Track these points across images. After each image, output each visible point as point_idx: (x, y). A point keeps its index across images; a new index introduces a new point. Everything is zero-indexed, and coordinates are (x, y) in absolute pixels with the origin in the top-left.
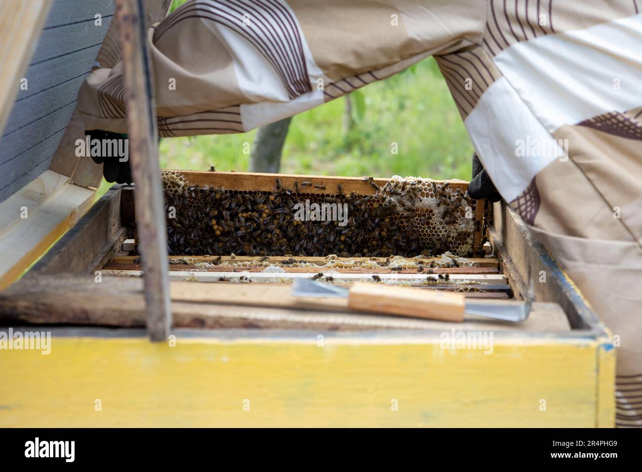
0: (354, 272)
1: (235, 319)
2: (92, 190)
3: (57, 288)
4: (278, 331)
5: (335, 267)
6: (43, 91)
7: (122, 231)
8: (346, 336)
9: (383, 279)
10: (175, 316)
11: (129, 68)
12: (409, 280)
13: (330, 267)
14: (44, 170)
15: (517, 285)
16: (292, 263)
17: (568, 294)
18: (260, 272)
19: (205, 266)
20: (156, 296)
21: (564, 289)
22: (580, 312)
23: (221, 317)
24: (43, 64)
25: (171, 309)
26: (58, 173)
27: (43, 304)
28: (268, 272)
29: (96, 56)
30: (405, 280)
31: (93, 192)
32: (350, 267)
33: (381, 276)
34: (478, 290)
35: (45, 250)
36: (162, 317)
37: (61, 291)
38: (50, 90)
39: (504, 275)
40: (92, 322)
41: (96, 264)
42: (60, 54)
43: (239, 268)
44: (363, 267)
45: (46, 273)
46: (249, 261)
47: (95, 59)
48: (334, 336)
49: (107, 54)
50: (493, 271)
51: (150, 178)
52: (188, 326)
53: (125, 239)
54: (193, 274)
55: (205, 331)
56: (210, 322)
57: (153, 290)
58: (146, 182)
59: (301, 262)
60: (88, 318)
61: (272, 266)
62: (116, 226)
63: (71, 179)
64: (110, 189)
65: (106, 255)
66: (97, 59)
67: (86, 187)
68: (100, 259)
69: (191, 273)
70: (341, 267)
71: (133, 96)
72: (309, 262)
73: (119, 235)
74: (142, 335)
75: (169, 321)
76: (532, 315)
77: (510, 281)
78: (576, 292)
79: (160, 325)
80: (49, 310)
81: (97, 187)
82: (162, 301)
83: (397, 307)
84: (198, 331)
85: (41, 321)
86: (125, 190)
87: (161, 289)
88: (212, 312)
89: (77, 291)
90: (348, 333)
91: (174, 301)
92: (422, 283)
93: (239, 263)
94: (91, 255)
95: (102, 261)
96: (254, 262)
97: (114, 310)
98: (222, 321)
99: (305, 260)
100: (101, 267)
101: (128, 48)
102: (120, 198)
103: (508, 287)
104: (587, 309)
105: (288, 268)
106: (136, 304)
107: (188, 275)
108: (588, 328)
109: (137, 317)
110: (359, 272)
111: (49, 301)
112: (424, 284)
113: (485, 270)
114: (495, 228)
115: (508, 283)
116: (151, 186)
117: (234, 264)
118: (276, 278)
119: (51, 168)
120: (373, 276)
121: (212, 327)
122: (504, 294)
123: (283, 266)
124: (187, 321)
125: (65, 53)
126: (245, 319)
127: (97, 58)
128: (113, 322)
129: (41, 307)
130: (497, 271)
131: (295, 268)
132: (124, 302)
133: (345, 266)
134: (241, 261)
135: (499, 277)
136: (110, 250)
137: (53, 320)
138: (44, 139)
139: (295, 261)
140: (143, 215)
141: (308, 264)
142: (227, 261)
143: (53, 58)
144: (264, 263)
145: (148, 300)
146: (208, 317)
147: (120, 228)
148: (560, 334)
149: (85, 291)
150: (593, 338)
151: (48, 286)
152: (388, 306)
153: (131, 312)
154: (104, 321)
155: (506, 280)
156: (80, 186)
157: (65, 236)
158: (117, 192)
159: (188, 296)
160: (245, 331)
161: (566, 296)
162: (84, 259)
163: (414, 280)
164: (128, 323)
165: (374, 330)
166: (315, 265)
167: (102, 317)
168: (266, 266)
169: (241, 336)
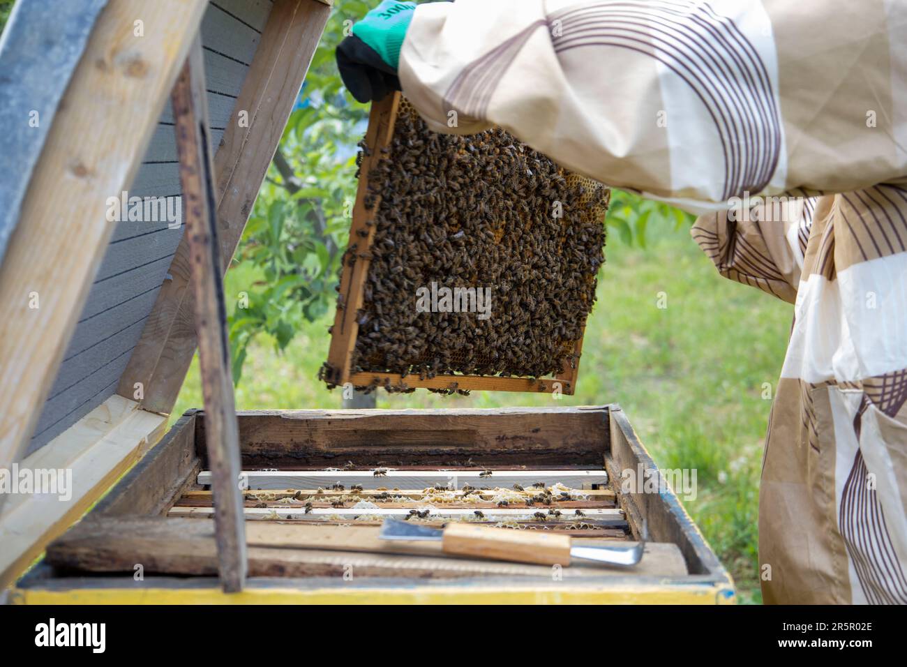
0: (455, 507)
1: (318, 565)
2: (164, 416)
3: (121, 532)
4: (366, 578)
5: (433, 502)
6: (109, 309)
7: (196, 462)
8: (440, 584)
9: (487, 516)
10: (251, 562)
11: (200, 292)
12: (515, 516)
13: (428, 502)
14: (110, 395)
15: (635, 521)
16: (385, 497)
17: (686, 533)
18: (349, 508)
19: (288, 502)
20: (230, 543)
21: (683, 528)
22: (699, 554)
23: (302, 564)
24: (109, 280)
25: (246, 555)
26: (125, 397)
27: (105, 551)
28: (358, 508)
29: (168, 268)
30: (510, 515)
31: (164, 419)
32: (450, 502)
33: (484, 511)
34: (591, 527)
35: (108, 488)
36: (236, 565)
37: (125, 536)
38: (116, 308)
39: (621, 510)
40: (160, 570)
41: (167, 501)
42: (128, 269)
43: (326, 503)
44: (465, 502)
45: (108, 515)
46: (338, 495)
47: (167, 270)
48: (426, 584)
49: (181, 265)
50: (609, 504)
51: (222, 413)
52: (266, 574)
53: (200, 471)
54: (275, 512)
55: (285, 579)
56: (289, 569)
57: (226, 535)
58: (219, 416)
59: (395, 496)
60: (155, 566)
61: (363, 501)
62: (190, 457)
63: (140, 404)
64: (184, 415)
65: (179, 491)
66: (169, 272)
67: (157, 413)
68: (171, 495)
69: (273, 509)
70: (440, 502)
71: (204, 323)
72: (404, 496)
73: (193, 467)
74: (214, 585)
75: (244, 568)
76: (645, 557)
77: (628, 516)
78: (696, 531)
79: (234, 574)
80: (113, 557)
81: (169, 412)
82: (236, 548)
83: (496, 550)
84: (276, 579)
85: (103, 569)
86: (200, 416)
87: (235, 535)
88: (293, 558)
89: (143, 535)
90: (443, 580)
91: (250, 546)
92: (530, 519)
93: (327, 498)
94: (162, 491)
95: (173, 497)
96: (343, 496)
97: (184, 557)
98: (303, 568)
99: (400, 494)
100: (173, 504)
101: (198, 271)
102: (194, 426)
103: (625, 523)
104: (707, 549)
105: (381, 504)
106: (208, 550)
107: (269, 512)
108: (707, 572)
109: (209, 565)
110: (460, 507)
111: (111, 548)
112: (532, 520)
113: (600, 503)
114: (611, 455)
115: (625, 518)
116: (224, 421)
117: (322, 499)
118: (367, 515)
119: (117, 392)
120: (475, 512)
121: (292, 576)
122: (621, 532)
123: (375, 501)
124: (265, 568)
125: (133, 266)
126: (329, 565)
127: (169, 270)
128: (183, 570)
129: (104, 554)
130: (614, 504)
131: (389, 504)
132: (195, 547)
133: (445, 500)
134: (329, 496)
135: (616, 511)
136: (183, 485)
137: (115, 568)
138: (109, 361)
139: (389, 496)
140: (215, 452)
141: (403, 498)
142: (313, 495)
143: (120, 274)
144: (355, 498)
145: (221, 547)
146: (289, 563)
147: (194, 459)
148: (676, 580)
149: (152, 535)
150: (712, 583)
151: (111, 529)
152: (487, 549)
153: (202, 559)
154: (172, 569)
155: (623, 515)
156: (150, 412)
157: (133, 470)
158: (191, 418)
159: (267, 540)
160: (328, 580)
161: (684, 535)
162: (154, 495)
163: (521, 516)
164: (199, 572)
165: (470, 577)
166: (412, 500)
167: (171, 565)
168: (356, 501)
169: (324, 586)
